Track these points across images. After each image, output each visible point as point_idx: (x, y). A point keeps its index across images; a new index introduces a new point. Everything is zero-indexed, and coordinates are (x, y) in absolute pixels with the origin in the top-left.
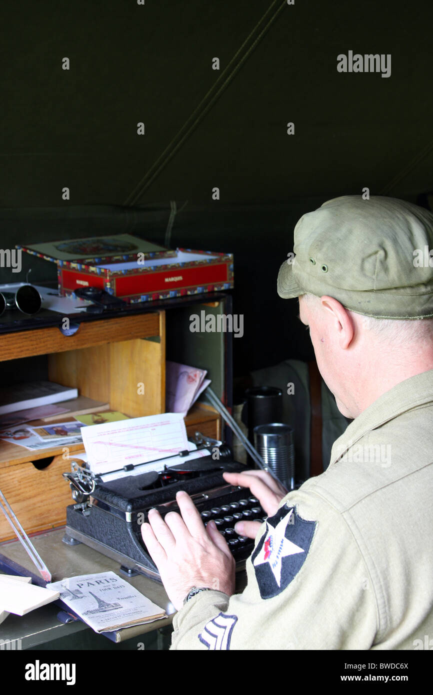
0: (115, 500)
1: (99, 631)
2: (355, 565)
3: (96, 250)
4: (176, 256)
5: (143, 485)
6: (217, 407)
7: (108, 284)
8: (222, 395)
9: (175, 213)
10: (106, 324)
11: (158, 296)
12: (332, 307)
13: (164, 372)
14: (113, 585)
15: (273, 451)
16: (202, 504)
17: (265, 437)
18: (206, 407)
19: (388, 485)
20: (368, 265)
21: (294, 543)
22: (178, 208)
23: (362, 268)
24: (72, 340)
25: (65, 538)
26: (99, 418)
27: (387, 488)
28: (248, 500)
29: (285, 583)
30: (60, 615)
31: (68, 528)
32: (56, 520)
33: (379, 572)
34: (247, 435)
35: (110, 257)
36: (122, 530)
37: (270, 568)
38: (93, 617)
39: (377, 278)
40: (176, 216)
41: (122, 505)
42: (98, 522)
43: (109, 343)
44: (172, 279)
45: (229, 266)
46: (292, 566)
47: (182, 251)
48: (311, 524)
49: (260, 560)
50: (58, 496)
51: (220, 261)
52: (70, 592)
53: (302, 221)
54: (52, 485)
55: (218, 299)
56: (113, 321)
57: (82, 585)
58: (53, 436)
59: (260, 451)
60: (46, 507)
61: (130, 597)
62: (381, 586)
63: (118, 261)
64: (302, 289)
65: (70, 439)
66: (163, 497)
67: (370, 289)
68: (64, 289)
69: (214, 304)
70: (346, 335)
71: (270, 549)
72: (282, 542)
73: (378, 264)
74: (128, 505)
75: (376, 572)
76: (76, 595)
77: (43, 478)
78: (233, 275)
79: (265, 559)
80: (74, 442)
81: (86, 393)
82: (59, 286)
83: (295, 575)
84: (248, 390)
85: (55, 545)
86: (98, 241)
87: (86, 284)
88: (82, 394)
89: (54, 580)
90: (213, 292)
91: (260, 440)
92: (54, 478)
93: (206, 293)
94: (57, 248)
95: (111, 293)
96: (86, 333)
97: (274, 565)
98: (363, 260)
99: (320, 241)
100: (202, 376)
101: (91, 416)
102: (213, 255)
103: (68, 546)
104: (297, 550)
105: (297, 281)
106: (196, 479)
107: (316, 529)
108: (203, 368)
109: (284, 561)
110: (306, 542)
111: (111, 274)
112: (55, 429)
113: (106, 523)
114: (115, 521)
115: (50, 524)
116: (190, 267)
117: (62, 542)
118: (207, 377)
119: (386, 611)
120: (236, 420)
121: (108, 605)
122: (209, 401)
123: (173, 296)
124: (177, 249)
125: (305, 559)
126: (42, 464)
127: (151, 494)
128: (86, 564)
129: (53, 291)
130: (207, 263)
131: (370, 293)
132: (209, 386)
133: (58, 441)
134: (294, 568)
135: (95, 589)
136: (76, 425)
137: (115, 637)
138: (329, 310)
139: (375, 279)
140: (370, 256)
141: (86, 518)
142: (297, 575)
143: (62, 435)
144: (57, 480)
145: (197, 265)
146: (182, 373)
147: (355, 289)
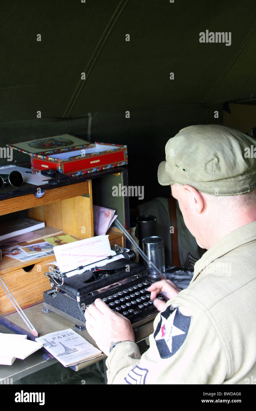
0: (70, 289)
1: (67, 366)
2: (214, 340)
3: (51, 146)
4: (95, 146)
5: (85, 280)
6: (122, 230)
7: (59, 167)
8: (124, 223)
9: (91, 119)
10: (59, 190)
11: (87, 172)
12: (190, 191)
13: (92, 213)
14: (72, 337)
15: (153, 252)
16: (118, 288)
17: (149, 245)
18: (115, 229)
19: (230, 294)
20: (209, 167)
21: (179, 328)
22: (92, 116)
23: (206, 168)
24: (41, 200)
25: (44, 309)
26: (58, 239)
27: (230, 295)
28: (142, 284)
29: (174, 351)
30: (44, 356)
31: (45, 304)
32: (37, 298)
33: (227, 343)
34: (138, 244)
35: (59, 150)
36: (75, 306)
37: (165, 342)
38: (63, 358)
39: (214, 173)
40: (92, 121)
41: (74, 292)
42: (61, 301)
43: (61, 200)
44: (94, 162)
45: (125, 152)
46: (178, 342)
47: (98, 144)
48: (188, 318)
49: (159, 337)
50: (38, 285)
51: (119, 149)
52: (49, 343)
53: (169, 142)
54: (35, 280)
55: (120, 171)
56: (63, 188)
57: (55, 338)
58: (33, 252)
59: (146, 253)
60: (32, 292)
61: (82, 344)
62: (229, 351)
63: (63, 152)
64: (172, 181)
65: (43, 253)
66: (97, 287)
67: (211, 180)
68: (34, 169)
69: (118, 174)
70: (199, 206)
71: (164, 331)
72: (172, 328)
73: (214, 166)
74: (78, 292)
75: (226, 343)
76: (52, 344)
77: (29, 276)
78: (127, 157)
79: (162, 337)
80: (45, 255)
81: (49, 224)
82: (32, 168)
83: (180, 346)
84: (137, 218)
85: (38, 313)
86: (52, 139)
87: (47, 167)
88: (47, 225)
89: (39, 335)
90: (117, 167)
91: (146, 246)
92: (34, 276)
93: (113, 168)
94: (29, 145)
95: (61, 172)
96: (49, 195)
97: (168, 341)
98: (206, 164)
99: (181, 155)
100: (113, 214)
101: (53, 238)
102: (115, 146)
103: (45, 314)
104: (181, 332)
105: (169, 176)
106: (114, 274)
107: (191, 321)
108: (113, 209)
109: (173, 338)
110: (186, 328)
111: (61, 161)
112: (34, 247)
113: (66, 302)
114: (71, 301)
115: (34, 301)
116: (104, 154)
117: (42, 311)
118: (115, 214)
119: (231, 364)
120: (132, 236)
121: (70, 350)
122: (117, 226)
123: (95, 171)
124: (96, 142)
125: (186, 337)
126: (28, 269)
127: (90, 285)
128: (56, 324)
129: (28, 170)
130: (113, 151)
131: (211, 182)
132: (117, 218)
133: (36, 255)
134: (180, 342)
135: (62, 340)
136: (45, 244)
137: (75, 368)
138: (189, 192)
139: (213, 174)
140: (209, 161)
141: (55, 299)
142: (182, 346)
143: (38, 251)
144: (37, 277)
145: (107, 153)
146: (101, 212)
147: (202, 181)
